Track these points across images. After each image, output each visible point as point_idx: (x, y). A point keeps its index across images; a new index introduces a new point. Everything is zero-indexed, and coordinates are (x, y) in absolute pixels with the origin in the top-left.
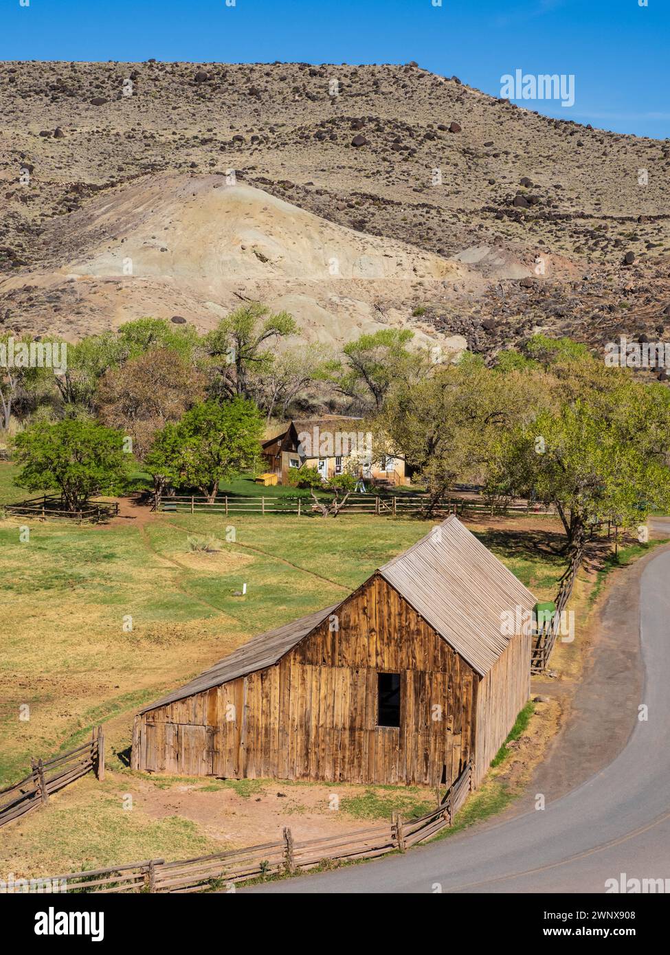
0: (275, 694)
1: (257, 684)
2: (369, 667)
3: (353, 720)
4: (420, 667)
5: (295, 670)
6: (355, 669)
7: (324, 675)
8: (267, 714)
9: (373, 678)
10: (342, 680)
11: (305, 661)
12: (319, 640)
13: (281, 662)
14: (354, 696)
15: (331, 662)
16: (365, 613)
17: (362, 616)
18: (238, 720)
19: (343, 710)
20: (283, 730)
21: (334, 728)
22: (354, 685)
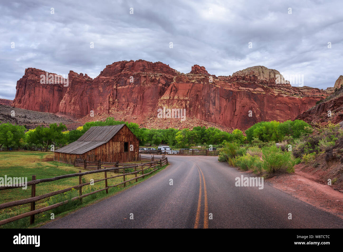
0: (107, 148)
1: (104, 146)
2: (123, 141)
3: (121, 151)
4: (131, 141)
5: (111, 143)
6: (121, 142)
7: (116, 144)
8: (106, 152)
9: (124, 143)
10: (119, 144)
11: (113, 141)
12: (115, 137)
13: (109, 142)
14: (121, 147)
15: (117, 141)
16: (123, 132)
17: (122, 132)
18: (101, 153)
19: (119, 149)
20: (109, 154)
21: (118, 153)
22: (121, 145)
